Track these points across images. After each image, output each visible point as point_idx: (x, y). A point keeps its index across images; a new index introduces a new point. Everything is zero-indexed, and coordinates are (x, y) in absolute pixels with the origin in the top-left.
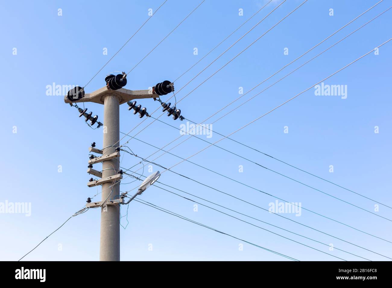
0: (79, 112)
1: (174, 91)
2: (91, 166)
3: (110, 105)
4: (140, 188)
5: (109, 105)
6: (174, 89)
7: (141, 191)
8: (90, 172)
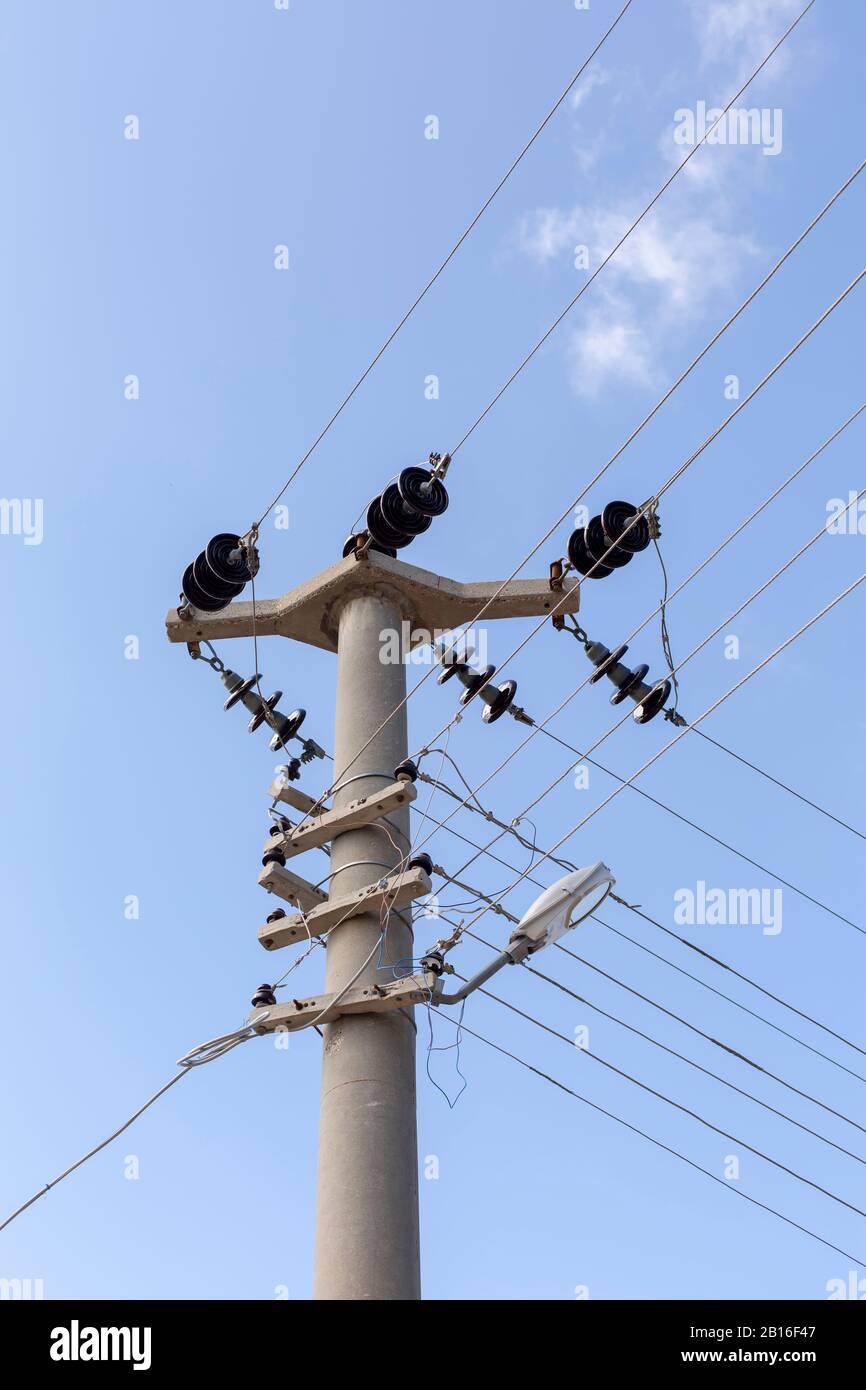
0: (225, 688)
1: (659, 534)
2: (277, 856)
3: (367, 629)
4: (521, 932)
5: (363, 628)
6: (658, 526)
7: (526, 946)
8: (269, 884)
